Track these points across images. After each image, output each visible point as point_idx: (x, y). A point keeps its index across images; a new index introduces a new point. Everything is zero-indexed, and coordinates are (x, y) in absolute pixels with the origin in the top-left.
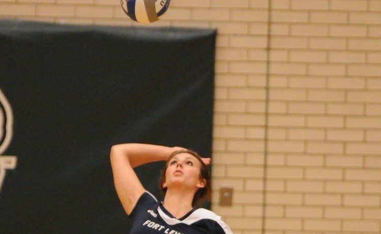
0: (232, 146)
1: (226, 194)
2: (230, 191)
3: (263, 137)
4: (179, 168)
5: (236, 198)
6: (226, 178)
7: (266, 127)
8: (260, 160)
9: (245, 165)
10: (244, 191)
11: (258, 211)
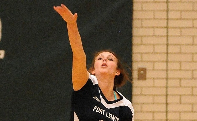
0: (145, 40)
1: (142, 72)
2: (145, 70)
3: (165, 34)
4: (105, 62)
5: (149, 74)
6: (142, 61)
7: (167, 28)
8: (164, 49)
9: (154, 53)
10: (154, 69)
11: (163, 83)
